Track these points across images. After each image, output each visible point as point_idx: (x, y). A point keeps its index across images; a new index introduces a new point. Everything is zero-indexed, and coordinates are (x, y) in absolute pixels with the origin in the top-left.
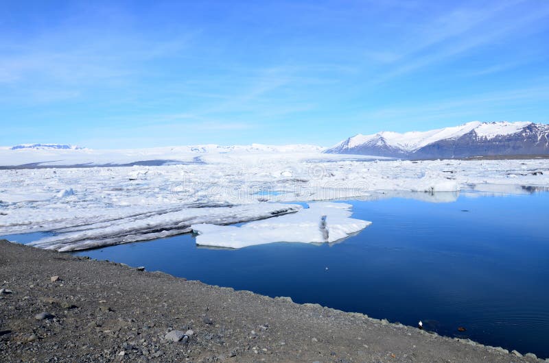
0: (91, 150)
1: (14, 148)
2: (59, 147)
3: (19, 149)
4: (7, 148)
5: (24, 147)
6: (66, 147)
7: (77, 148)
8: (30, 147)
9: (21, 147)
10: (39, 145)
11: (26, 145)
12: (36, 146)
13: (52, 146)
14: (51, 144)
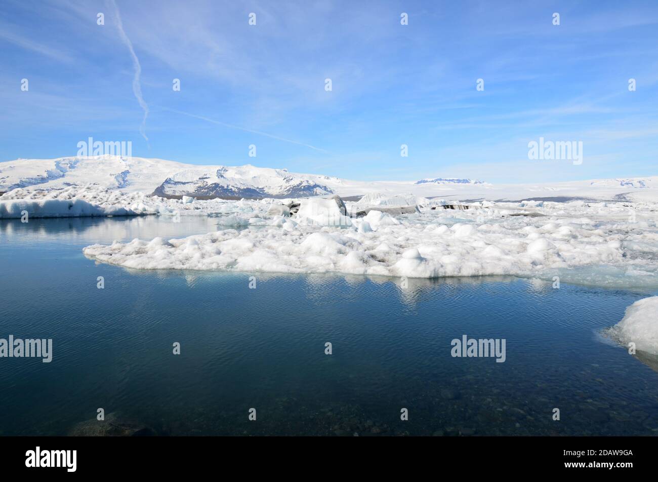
0: (490, 184)
1: (419, 183)
2: (459, 181)
3: (422, 183)
4: (413, 183)
5: (427, 181)
6: (466, 181)
7: (476, 183)
8: (433, 181)
9: (425, 182)
10: (441, 180)
11: (429, 180)
12: (437, 180)
13: (452, 180)
14: (451, 179)
